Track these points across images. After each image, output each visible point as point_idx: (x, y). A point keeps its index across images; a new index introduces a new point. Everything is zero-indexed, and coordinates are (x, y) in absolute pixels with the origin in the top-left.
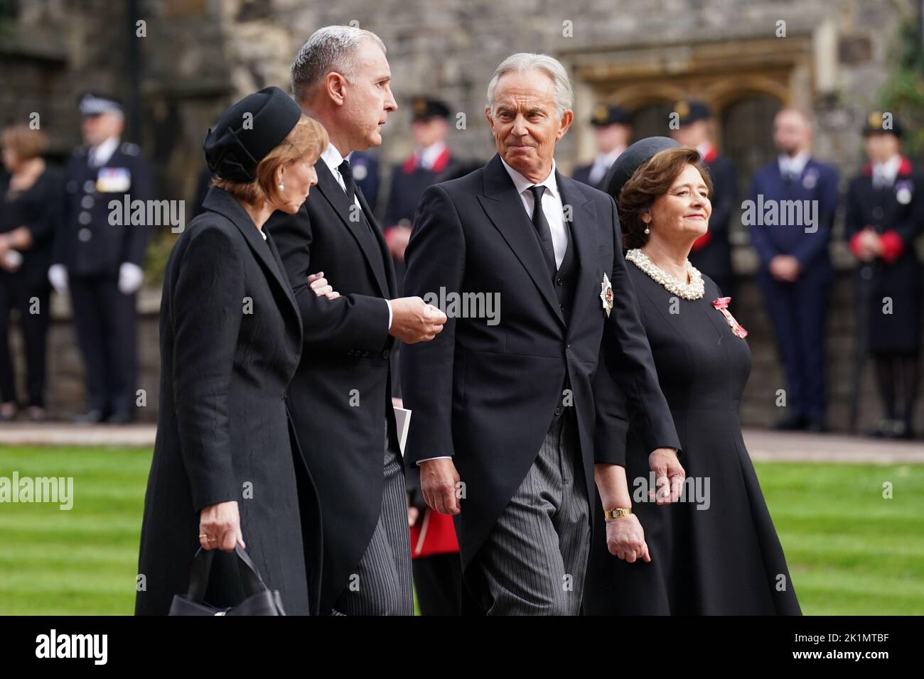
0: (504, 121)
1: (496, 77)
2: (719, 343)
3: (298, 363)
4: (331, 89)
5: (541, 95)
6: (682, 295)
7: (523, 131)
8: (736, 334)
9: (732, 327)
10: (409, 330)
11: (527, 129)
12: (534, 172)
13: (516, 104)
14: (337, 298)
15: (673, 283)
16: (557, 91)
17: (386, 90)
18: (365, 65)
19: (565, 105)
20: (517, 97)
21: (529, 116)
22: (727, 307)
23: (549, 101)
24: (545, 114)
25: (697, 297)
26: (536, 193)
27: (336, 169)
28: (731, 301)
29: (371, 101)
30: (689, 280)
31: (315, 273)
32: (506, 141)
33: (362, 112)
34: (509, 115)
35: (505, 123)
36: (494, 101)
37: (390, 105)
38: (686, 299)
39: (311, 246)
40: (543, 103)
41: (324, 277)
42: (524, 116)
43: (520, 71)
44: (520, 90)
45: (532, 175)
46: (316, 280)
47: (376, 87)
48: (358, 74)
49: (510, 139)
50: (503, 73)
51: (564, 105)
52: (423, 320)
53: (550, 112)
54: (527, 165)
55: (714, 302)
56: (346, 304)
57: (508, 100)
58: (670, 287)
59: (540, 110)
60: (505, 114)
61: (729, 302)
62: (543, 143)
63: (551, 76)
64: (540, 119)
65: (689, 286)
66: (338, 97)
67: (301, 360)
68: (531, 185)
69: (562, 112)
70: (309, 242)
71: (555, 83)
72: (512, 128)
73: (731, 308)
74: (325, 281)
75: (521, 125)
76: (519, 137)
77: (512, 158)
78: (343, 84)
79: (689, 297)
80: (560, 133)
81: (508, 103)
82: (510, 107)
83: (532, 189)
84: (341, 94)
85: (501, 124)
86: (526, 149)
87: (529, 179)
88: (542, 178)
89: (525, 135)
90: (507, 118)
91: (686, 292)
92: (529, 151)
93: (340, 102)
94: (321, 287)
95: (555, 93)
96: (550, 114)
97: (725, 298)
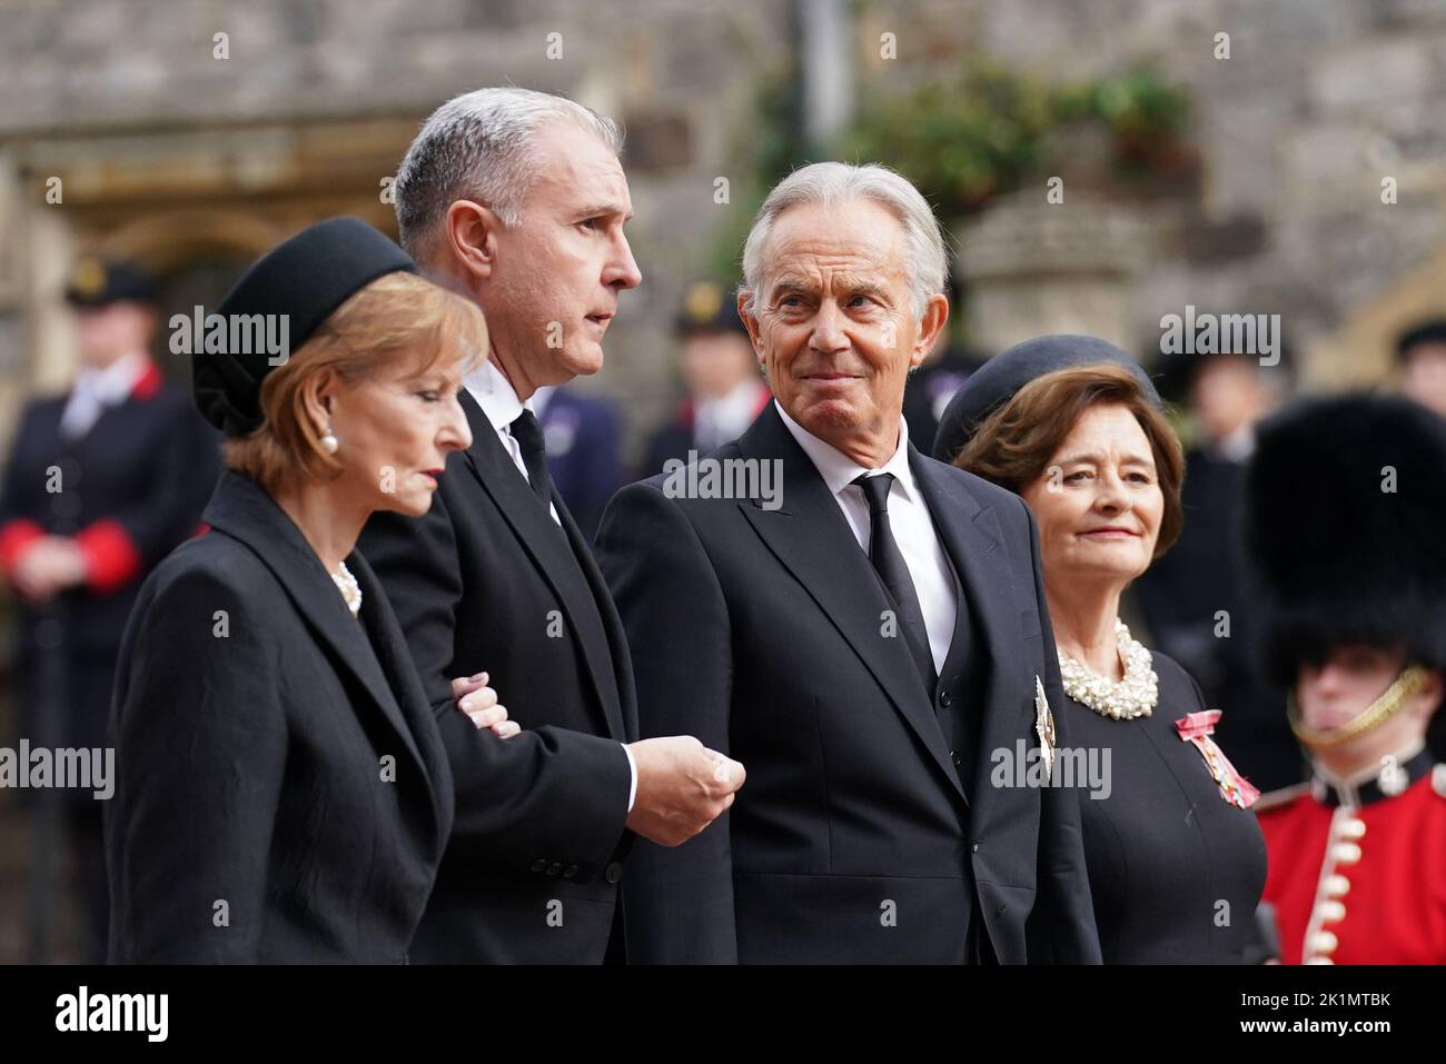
0: (791, 318)
1: (767, 218)
2: (1187, 820)
3: (432, 886)
4: (461, 240)
5: (878, 256)
6: (1100, 706)
7: (837, 339)
8: (1229, 800)
9: (1219, 783)
10: (674, 813)
11: (847, 334)
12: (863, 440)
13: (819, 276)
14: (517, 736)
15: (1078, 678)
16: (912, 246)
17: (613, 238)
18: (545, 181)
19: (930, 282)
20: (822, 259)
21: (849, 305)
22: (1212, 732)
23: (895, 270)
24: (885, 301)
25: (1138, 714)
26: (872, 493)
27: (504, 429)
28: (1222, 718)
29: (564, 267)
30: (1121, 670)
31: (469, 674)
32: (797, 366)
33: (535, 291)
34: (802, 301)
35: (791, 323)
36: (762, 275)
37: (617, 272)
38: (1110, 716)
39: (458, 609)
40: (883, 275)
41: (488, 685)
42: (840, 303)
43: (827, 200)
44: (827, 244)
45: (861, 447)
46: (471, 691)
47: (575, 233)
48: (525, 203)
49: (806, 362)
50: (782, 208)
51: (927, 283)
52: (707, 789)
53: (899, 294)
54: (846, 421)
55: (1178, 722)
56: (540, 750)
57: (800, 267)
58: (1072, 688)
59: (878, 291)
60: (792, 301)
61: (1216, 721)
62: (885, 371)
63: (898, 212)
64: (874, 311)
65: (1117, 686)
66: (478, 259)
67: (438, 879)
68: (858, 472)
69: (925, 300)
70: (456, 599)
71: (907, 228)
72: (812, 333)
73: (1221, 736)
74: (492, 694)
75: (833, 325)
76: (827, 354)
77: (811, 409)
78: (489, 228)
79: (1117, 712)
80: (918, 349)
81: (801, 274)
82: (805, 282)
83: (861, 481)
84: (487, 252)
85: (784, 326)
86: (844, 382)
87: (853, 457)
88: (882, 455)
89: (843, 349)
90: (798, 309)
91: (1111, 701)
92: (850, 389)
93: (485, 270)
94: (483, 708)
95: (909, 252)
96: (898, 300)
97: (1207, 713)
